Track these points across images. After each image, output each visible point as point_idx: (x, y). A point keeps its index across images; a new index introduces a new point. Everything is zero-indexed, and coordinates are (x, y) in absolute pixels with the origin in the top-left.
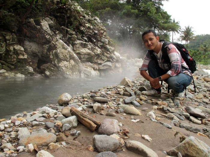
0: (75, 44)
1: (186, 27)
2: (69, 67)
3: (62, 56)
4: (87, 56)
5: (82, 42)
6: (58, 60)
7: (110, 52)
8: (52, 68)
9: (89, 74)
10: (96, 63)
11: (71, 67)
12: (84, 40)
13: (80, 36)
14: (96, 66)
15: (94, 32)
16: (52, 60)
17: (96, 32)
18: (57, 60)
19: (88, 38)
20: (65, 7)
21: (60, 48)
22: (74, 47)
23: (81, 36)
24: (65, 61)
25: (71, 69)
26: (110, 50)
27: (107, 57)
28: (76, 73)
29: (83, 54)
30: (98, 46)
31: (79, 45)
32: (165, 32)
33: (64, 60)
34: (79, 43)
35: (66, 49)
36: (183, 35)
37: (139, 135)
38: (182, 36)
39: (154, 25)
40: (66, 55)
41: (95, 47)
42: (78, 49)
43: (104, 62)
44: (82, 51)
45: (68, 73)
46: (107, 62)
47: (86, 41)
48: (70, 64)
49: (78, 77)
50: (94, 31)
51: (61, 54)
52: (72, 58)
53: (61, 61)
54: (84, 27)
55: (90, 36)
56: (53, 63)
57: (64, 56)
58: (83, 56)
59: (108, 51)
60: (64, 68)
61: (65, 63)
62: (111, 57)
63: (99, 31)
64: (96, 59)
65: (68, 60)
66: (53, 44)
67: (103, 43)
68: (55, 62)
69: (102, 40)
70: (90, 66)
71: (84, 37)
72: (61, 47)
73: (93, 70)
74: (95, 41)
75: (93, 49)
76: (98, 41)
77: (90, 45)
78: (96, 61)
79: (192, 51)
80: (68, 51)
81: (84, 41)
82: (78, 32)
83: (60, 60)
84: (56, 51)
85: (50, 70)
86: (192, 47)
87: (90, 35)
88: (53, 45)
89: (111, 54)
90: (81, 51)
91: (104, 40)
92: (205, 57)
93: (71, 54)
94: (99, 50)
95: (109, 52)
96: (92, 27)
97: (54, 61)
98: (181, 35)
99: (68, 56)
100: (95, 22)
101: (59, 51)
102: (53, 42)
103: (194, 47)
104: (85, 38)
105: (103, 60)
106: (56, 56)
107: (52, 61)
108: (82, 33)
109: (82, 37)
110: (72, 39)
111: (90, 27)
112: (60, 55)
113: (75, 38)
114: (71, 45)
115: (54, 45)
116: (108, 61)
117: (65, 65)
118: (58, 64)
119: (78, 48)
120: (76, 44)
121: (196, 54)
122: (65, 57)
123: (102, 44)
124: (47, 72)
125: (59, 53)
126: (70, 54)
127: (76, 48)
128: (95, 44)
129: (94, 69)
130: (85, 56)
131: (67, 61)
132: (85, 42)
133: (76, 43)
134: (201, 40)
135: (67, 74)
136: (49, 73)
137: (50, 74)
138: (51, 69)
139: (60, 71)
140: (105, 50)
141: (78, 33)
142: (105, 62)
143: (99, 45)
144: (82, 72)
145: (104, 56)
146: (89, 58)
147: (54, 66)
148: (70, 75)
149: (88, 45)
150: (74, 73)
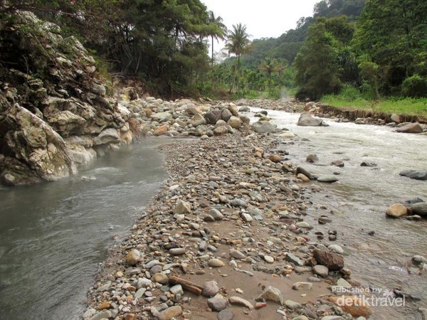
0: (46, 105)
1: (234, 26)
2: (48, 158)
3: (33, 141)
4: (71, 127)
5: (59, 99)
6: (26, 149)
7: (111, 109)
8: (17, 167)
9: (81, 161)
10: (86, 134)
11: (51, 157)
12: (61, 96)
13: (52, 88)
14: (89, 141)
15: (75, 72)
16: (14, 150)
17: (80, 72)
18: (23, 150)
19: (68, 88)
20: (13, 29)
21: (26, 125)
22: (45, 111)
23: (55, 87)
24: (40, 150)
25: (53, 161)
26: (111, 105)
27: (106, 119)
28: (63, 167)
29: (64, 123)
30: (87, 102)
31: (53, 107)
32: (198, 37)
33: (37, 148)
34: (53, 104)
35: (38, 126)
36: (231, 43)
37: (233, 290)
38: (230, 45)
39: (176, 23)
40: (39, 138)
41: (84, 105)
42: (52, 114)
43: (102, 128)
44: (62, 118)
45: (49, 172)
46: (107, 130)
47: (65, 97)
48: (50, 153)
49: (67, 174)
50: (76, 70)
51: (31, 137)
52: (50, 140)
53: (33, 151)
54: (59, 69)
55: (70, 84)
56: (17, 156)
57: (36, 140)
58: (65, 127)
59: (107, 108)
60: (41, 164)
61: (41, 152)
62: (115, 119)
63: (84, 68)
64: (87, 127)
65: (45, 146)
66: (12, 118)
67: (97, 94)
68: (22, 154)
69: (94, 89)
70: (78, 144)
71: (60, 88)
72: (29, 123)
73: (85, 150)
74: (80, 91)
75: (80, 110)
76: (85, 90)
77: (73, 102)
78: (86, 130)
79: (247, 70)
80: (43, 128)
81: (61, 98)
82: (46, 78)
83: (30, 150)
84: (21, 132)
85: (13, 171)
86: (247, 62)
87: (70, 81)
88: (12, 121)
89: (113, 112)
90: (60, 118)
91: (98, 88)
92: (270, 82)
93: (49, 134)
94: (91, 108)
95: (109, 111)
96: (69, 62)
97: (20, 153)
98: (228, 43)
99: (44, 139)
100: (73, 50)
101: (25, 133)
102: (11, 116)
103: (251, 62)
104: (63, 91)
105: (100, 126)
106: (21, 143)
107: (14, 154)
108: (55, 80)
109: (57, 88)
110: (38, 96)
111: (66, 63)
112: (30, 140)
113: (44, 93)
114: (38, 109)
115: (14, 120)
116: (109, 127)
117: (41, 157)
118: (29, 157)
119: (53, 111)
120: (48, 106)
121: (255, 77)
122: (38, 142)
123: (94, 96)
124: (8, 176)
125: (26, 137)
126: (47, 134)
127: (49, 113)
128: (81, 99)
129: (86, 147)
130: (69, 126)
131: (43, 149)
132: (64, 100)
133: (47, 103)
134: (262, 50)
135: (48, 174)
136: (13, 177)
137: (16, 179)
138: (16, 169)
139: (35, 170)
140: (102, 106)
141: (47, 82)
142: (104, 129)
143: (89, 99)
144: (73, 163)
145: (101, 118)
146: (75, 128)
147: (20, 163)
148: (53, 174)
149: (71, 104)
150: (60, 168)
